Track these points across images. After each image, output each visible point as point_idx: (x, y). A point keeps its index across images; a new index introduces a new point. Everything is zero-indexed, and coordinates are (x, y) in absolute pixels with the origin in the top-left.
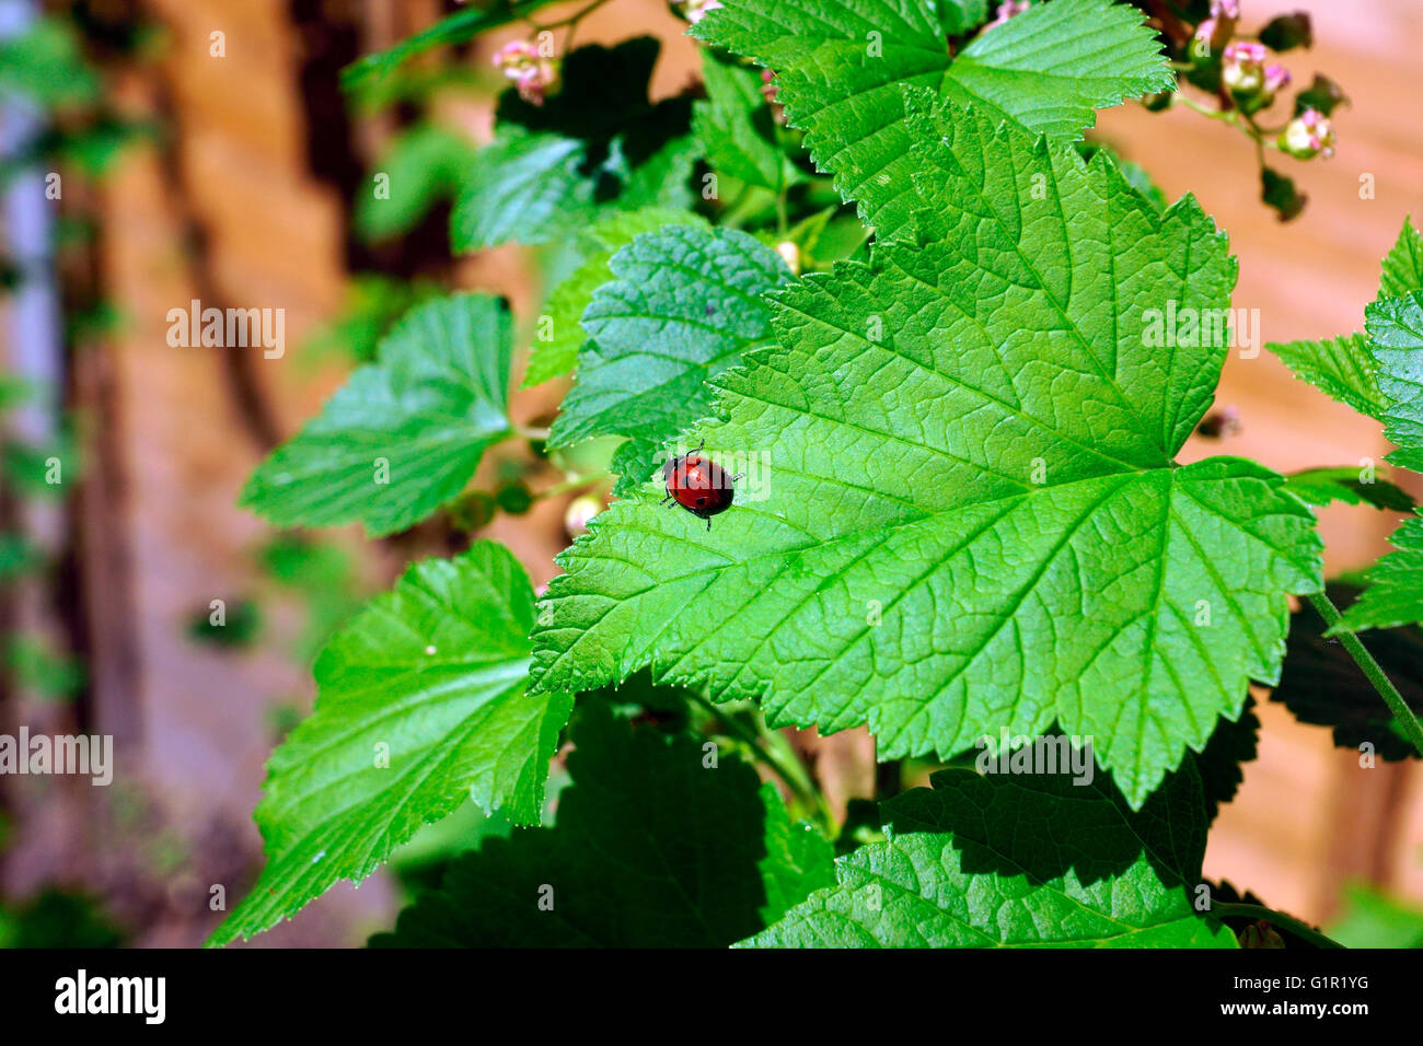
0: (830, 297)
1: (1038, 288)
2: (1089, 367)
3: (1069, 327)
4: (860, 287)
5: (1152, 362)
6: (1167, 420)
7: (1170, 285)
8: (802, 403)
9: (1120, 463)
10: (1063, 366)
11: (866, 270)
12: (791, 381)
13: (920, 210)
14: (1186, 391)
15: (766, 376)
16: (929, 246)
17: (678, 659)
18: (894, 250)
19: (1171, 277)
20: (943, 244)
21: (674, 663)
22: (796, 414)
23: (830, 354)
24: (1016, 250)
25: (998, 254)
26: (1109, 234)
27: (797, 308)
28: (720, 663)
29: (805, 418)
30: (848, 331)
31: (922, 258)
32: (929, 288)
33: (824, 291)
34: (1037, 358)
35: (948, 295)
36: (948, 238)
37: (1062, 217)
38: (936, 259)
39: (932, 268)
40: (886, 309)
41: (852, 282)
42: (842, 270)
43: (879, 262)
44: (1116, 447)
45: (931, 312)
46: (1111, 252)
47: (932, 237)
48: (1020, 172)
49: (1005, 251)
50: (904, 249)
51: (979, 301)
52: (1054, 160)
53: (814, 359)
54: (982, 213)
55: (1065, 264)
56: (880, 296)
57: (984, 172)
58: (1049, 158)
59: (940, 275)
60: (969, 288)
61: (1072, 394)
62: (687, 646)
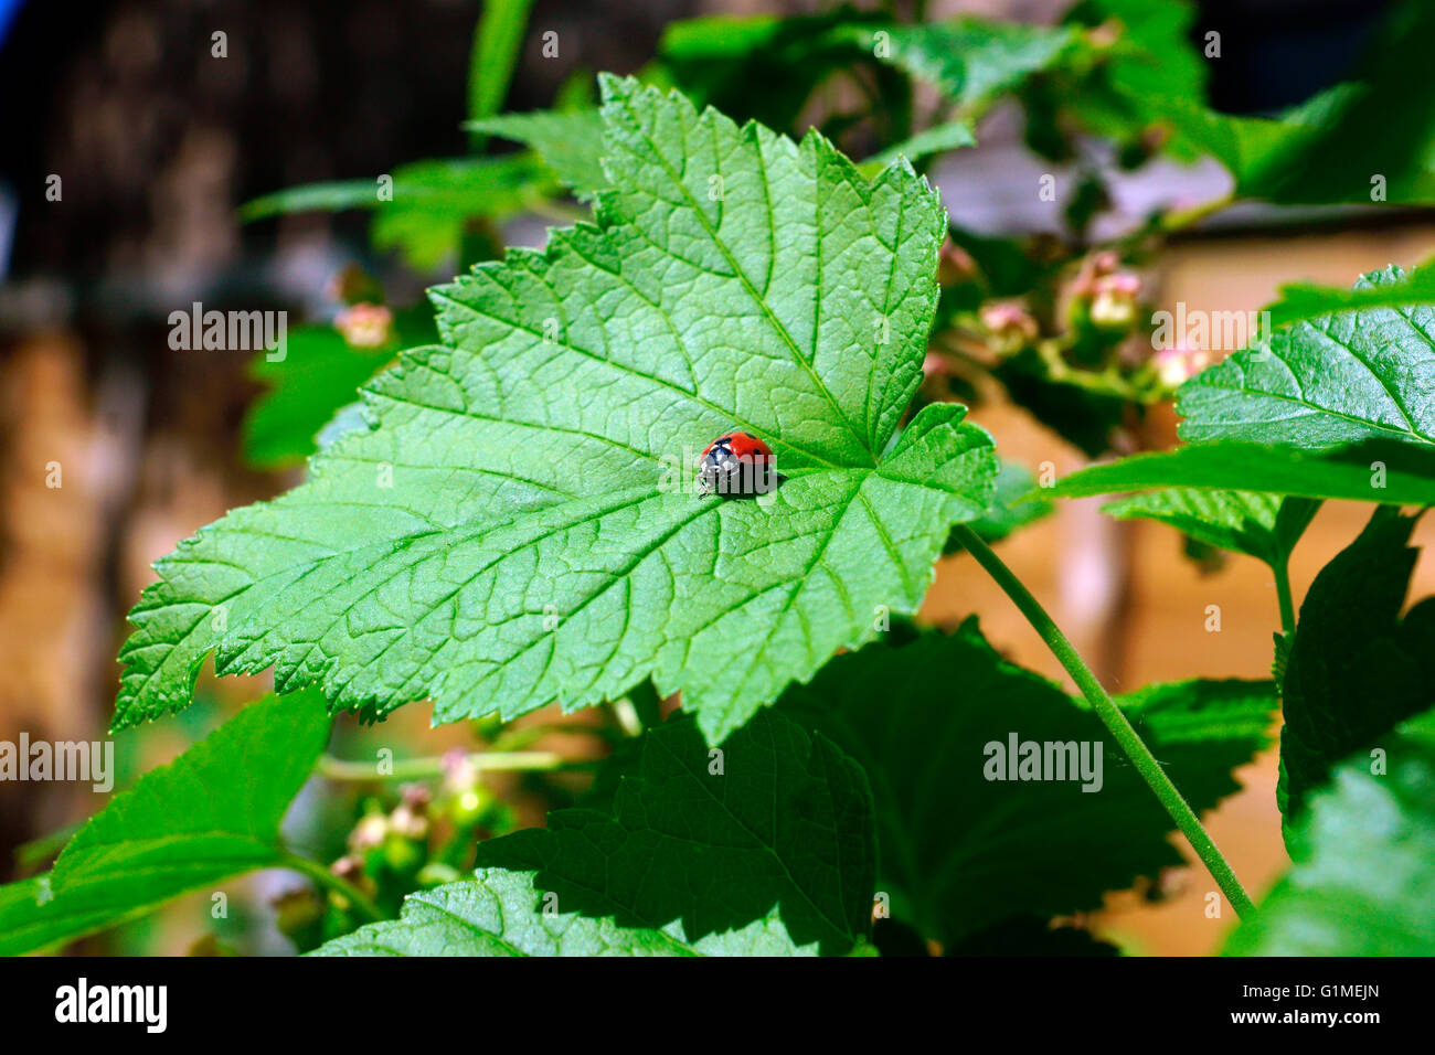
0: (501, 289)
1: (733, 276)
2: (786, 352)
3: (766, 314)
4: (533, 277)
5: (857, 346)
6: (872, 408)
7: (878, 260)
8: (459, 404)
9: (813, 457)
10: (753, 353)
11: (541, 257)
12: (452, 383)
13: (605, 191)
14: (892, 371)
15: (425, 377)
16: (612, 230)
17: (247, 646)
18: (573, 234)
19: (881, 250)
20: (629, 229)
21: (241, 650)
22: (450, 415)
23: (496, 352)
24: (714, 238)
25: (692, 241)
26: (817, 215)
27: (465, 303)
29: (460, 418)
30: (517, 325)
31: (604, 242)
32: (610, 276)
34: (723, 345)
35: (630, 284)
36: (636, 224)
37: (768, 203)
38: (619, 244)
39: (616, 253)
40: (561, 299)
41: (526, 272)
42: (515, 258)
43: (555, 248)
44: (808, 439)
45: (611, 301)
46: (818, 234)
47: (616, 220)
48: (724, 159)
49: (701, 238)
50: (584, 232)
51: (665, 290)
52: (763, 148)
53: (477, 359)
54: (678, 201)
55: (768, 249)
56: (556, 287)
57: (684, 161)
58: (758, 145)
59: (624, 262)
60: (655, 277)
61: (760, 381)
62: (262, 631)
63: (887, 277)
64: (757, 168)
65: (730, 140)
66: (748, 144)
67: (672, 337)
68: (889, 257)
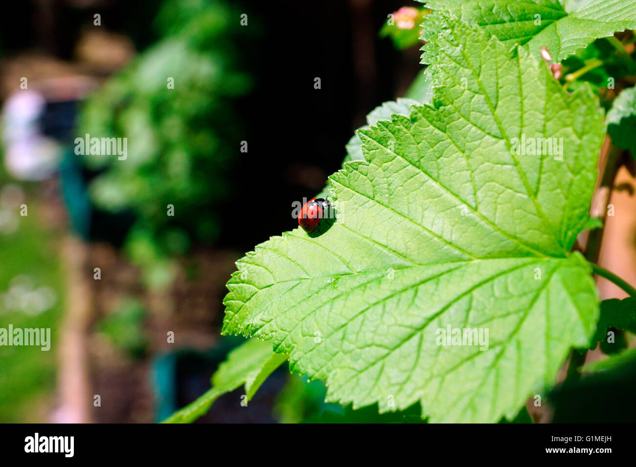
0: (390, 134)
1: (502, 138)
2: (524, 189)
3: (516, 164)
4: (405, 130)
5: (559, 190)
6: (564, 228)
7: (573, 142)
8: (371, 194)
10: (507, 187)
11: (408, 120)
12: (368, 181)
14: (574, 210)
15: (357, 176)
16: (442, 108)
17: (264, 325)
19: (574, 137)
20: (450, 108)
21: (261, 327)
22: (367, 199)
23: (388, 168)
24: (493, 114)
25: (482, 116)
26: (545, 108)
27: (375, 139)
28: (280, 331)
29: (372, 202)
30: (399, 155)
31: (437, 115)
32: (441, 133)
33: (387, 131)
34: (493, 181)
35: (451, 138)
36: (454, 104)
37: (521, 96)
38: (445, 116)
39: (443, 122)
40: (418, 143)
41: (401, 127)
42: (396, 119)
43: (415, 116)
44: (531, 241)
45: (440, 148)
46: (544, 120)
47: (443, 103)
48: (500, 68)
49: (487, 115)
50: (428, 109)
51: (467, 144)
52: (521, 61)
53: (380, 170)
54: (477, 91)
55: (519, 125)
56: (415, 136)
57: (480, 66)
58: (518, 60)
59: (448, 126)
60: (462, 135)
61: (509, 205)
62: (270, 318)
63: (575, 154)
64: (517, 75)
65: (504, 57)
66: (512, 60)
67: (469, 172)
68: (578, 142)
